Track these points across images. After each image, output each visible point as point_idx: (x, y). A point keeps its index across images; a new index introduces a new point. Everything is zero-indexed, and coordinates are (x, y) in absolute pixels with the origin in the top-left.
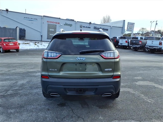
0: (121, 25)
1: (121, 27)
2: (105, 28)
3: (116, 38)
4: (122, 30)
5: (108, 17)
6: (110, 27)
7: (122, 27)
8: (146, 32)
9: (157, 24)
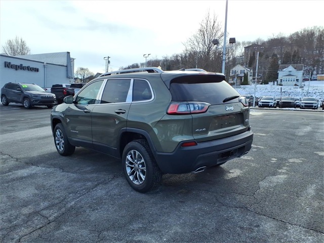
0: (64, 61)
1: (63, 66)
2: (31, 67)
3: (62, 86)
4: (67, 71)
5: (20, 41)
6: (43, 64)
7: (65, 65)
8: (89, 76)
9: (109, 62)
